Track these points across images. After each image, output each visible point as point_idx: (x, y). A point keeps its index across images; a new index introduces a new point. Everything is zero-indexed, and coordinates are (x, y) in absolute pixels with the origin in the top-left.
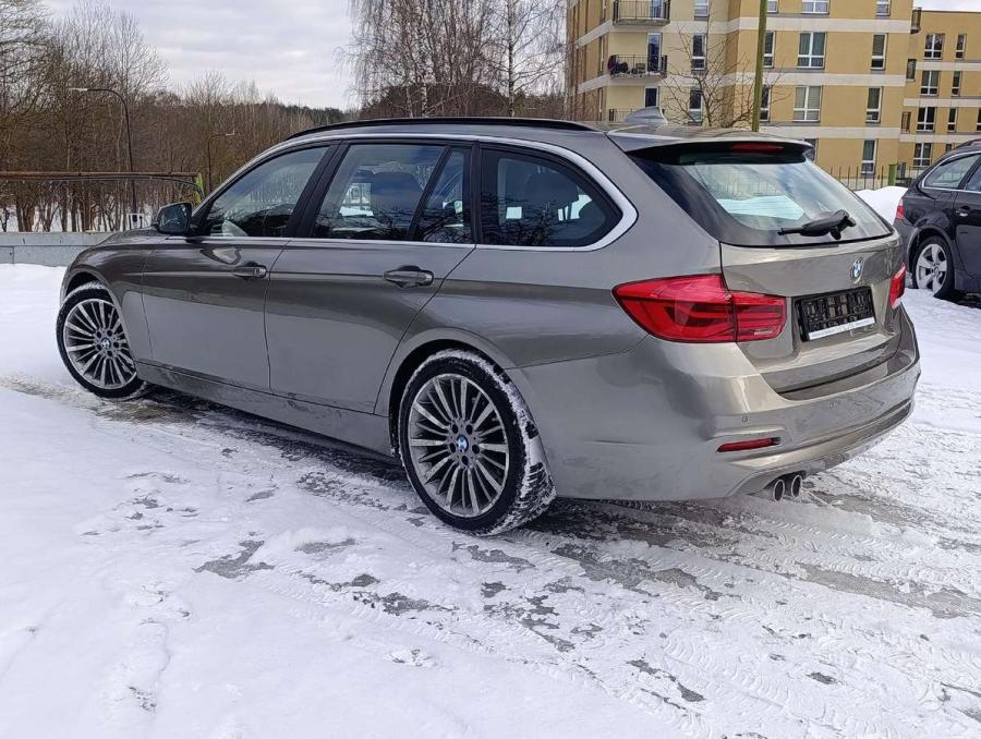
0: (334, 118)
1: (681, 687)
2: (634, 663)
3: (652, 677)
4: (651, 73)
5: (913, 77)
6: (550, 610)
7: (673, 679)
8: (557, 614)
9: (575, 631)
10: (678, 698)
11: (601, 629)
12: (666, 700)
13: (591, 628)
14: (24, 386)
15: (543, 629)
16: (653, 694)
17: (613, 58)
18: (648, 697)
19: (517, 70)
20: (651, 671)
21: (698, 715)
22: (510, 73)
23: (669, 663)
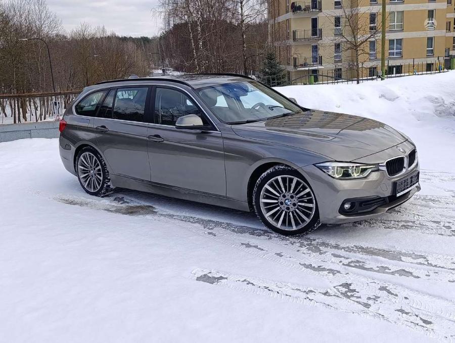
0: (146, 42)
1: (421, 319)
2: (398, 310)
3: (408, 316)
4: (314, 10)
5: (450, 3)
6: (354, 291)
7: (417, 316)
8: (358, 292)
9: (369, 298)
10: (421, 323)
11: (379, 297)
12: (417, 324)
13: (374, 297)
14: (66, 200)
15: (354, 299)
16: (411, 322)
17: (293, 3)
18: (410, 324)
19: (245, 14)
20: (407, 313)
21: (432, 330)
22: (242, 15)
23: (414, 310)
